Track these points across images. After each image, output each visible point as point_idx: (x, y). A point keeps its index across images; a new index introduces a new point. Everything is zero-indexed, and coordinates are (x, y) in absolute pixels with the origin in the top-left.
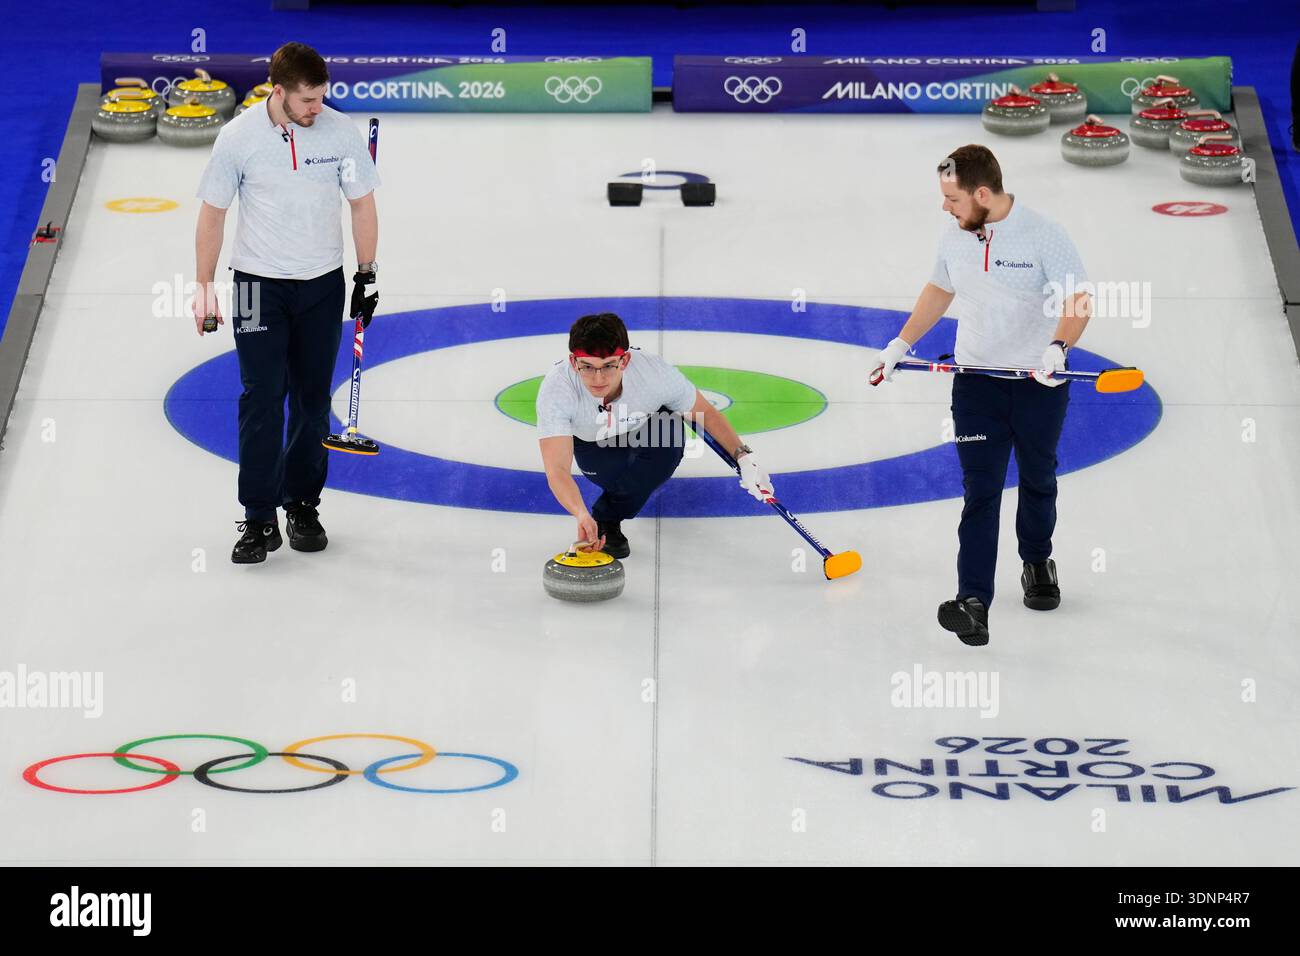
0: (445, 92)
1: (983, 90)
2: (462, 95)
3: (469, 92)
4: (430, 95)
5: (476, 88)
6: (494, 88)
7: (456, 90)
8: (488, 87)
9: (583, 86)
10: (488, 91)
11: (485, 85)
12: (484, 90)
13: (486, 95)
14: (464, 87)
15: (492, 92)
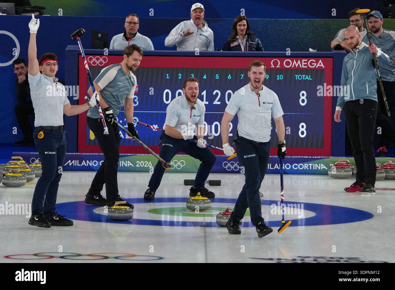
0: (131, 164)
1: (312, 166)
2: (137, 166)
3: (139, 165)
4: (126, 165)
5: (142, 163)
6: (148, 163)
7: (135, 164)
8: (146, 163)
9: (179, 163)
10: (146, 164)
11: (145, 163)
12: (145, 164)
13: (145, 166)
14: (138, 163)
15: (147, 165)
